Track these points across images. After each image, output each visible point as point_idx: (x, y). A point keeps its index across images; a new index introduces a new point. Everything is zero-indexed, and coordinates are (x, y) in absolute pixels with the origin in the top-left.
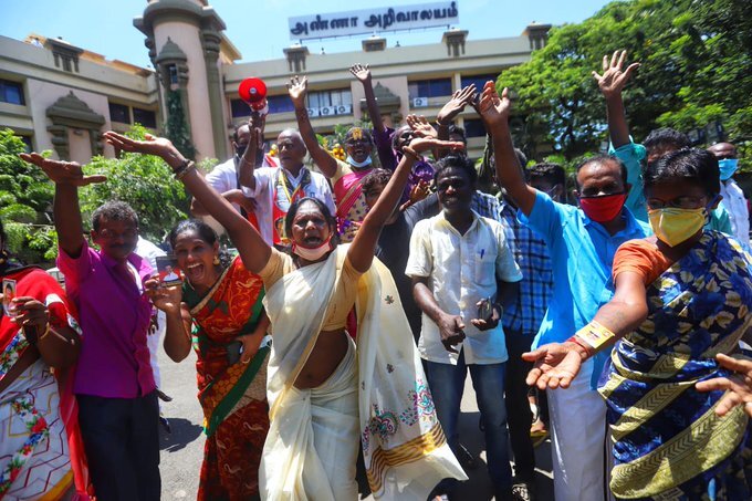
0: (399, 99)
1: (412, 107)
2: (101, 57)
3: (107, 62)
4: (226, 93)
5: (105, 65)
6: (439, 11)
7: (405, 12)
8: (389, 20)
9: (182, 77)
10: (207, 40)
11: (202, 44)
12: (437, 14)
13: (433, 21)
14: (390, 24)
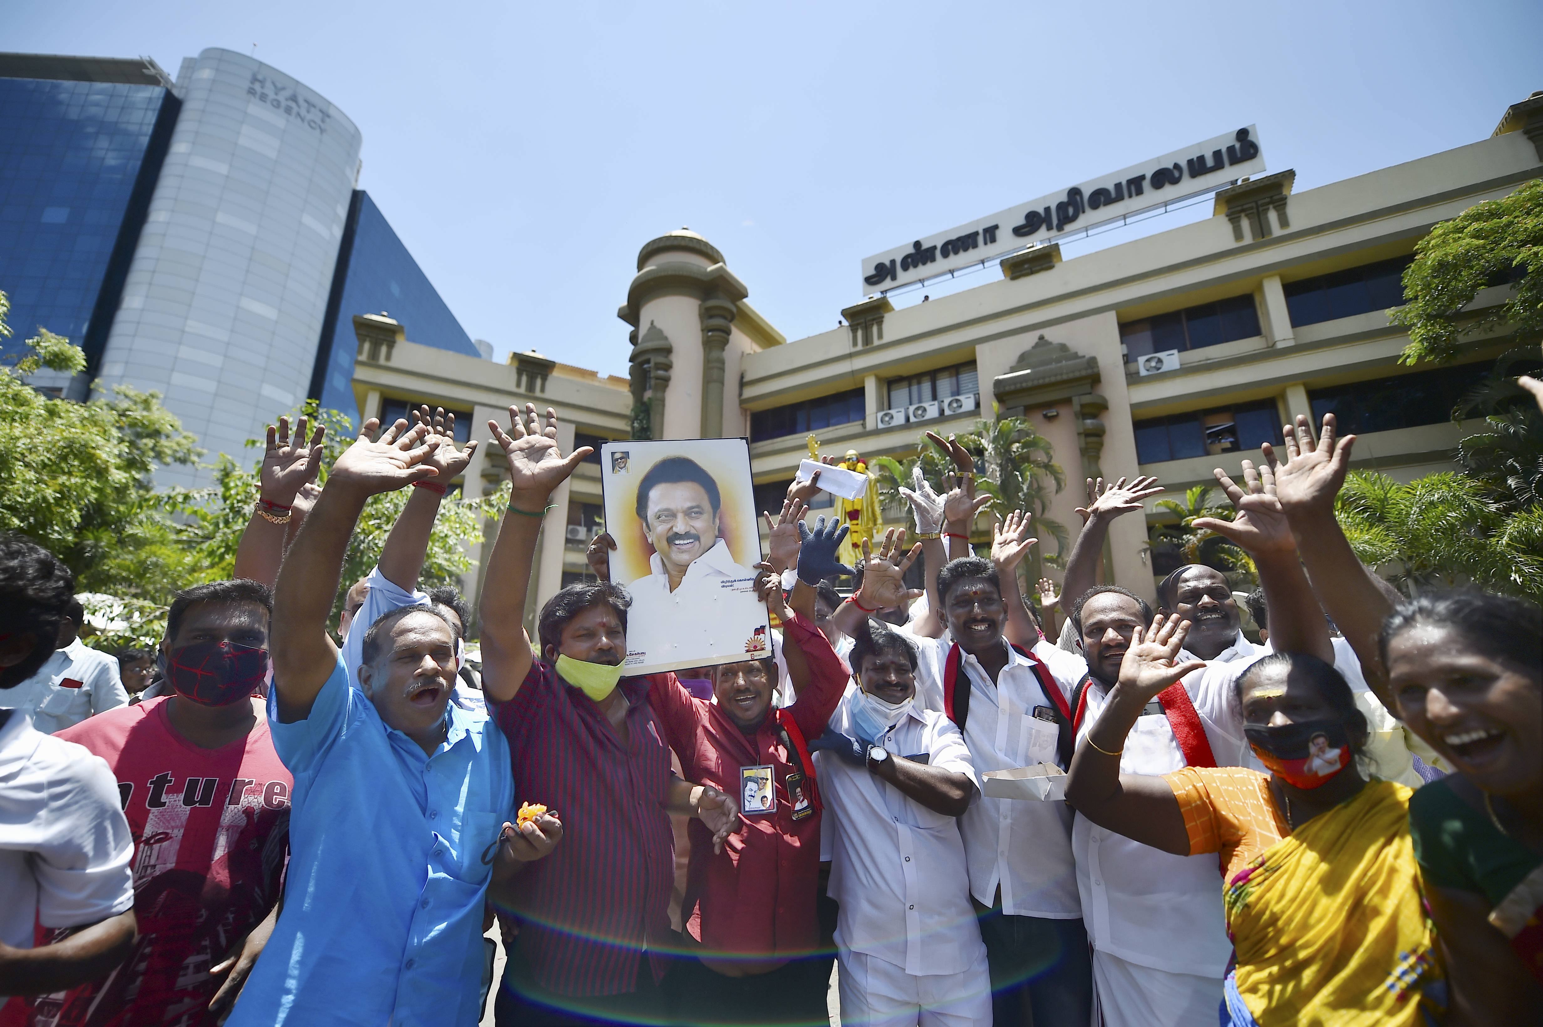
0: (1092, 362)
1: (1133, 379)
2: (593, 374)
3: (601, 380)
4: (742, 402)
5: (596, 384)
6: (1201, 159)
7: (1111, 187)
8: (1071, 211)
9: (657, 378)
10: (711, 317)
11: (702, 322)
12: (1198, 167)
13: (1188, 184)
14: (1074, 218)
